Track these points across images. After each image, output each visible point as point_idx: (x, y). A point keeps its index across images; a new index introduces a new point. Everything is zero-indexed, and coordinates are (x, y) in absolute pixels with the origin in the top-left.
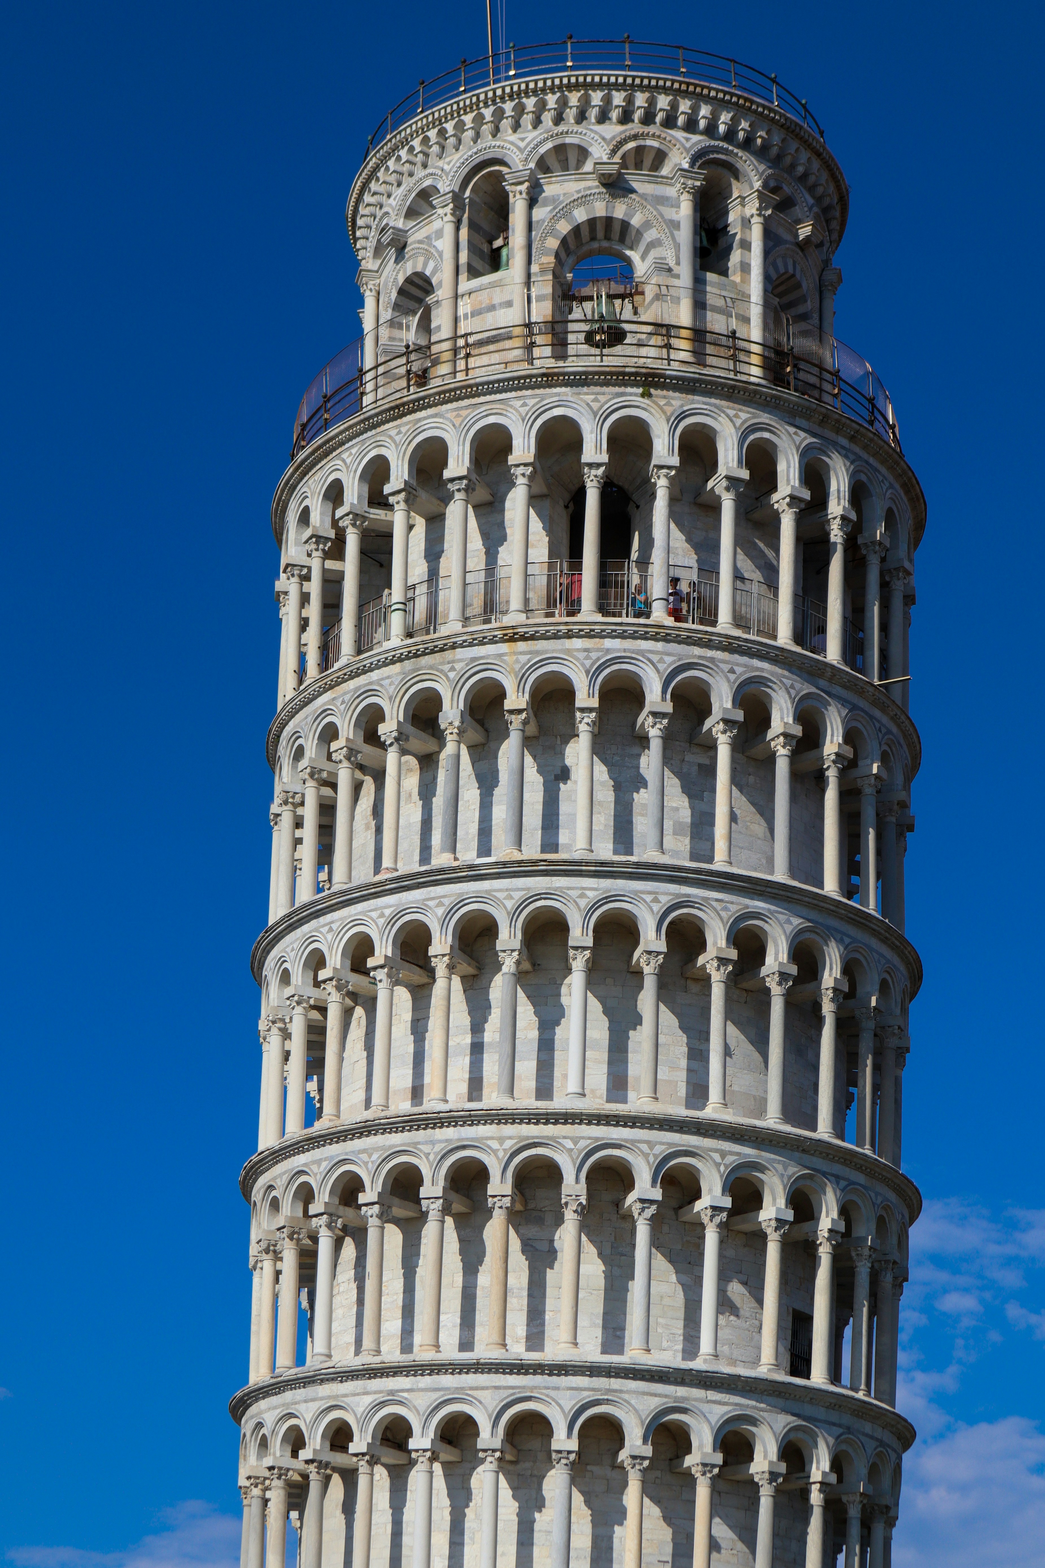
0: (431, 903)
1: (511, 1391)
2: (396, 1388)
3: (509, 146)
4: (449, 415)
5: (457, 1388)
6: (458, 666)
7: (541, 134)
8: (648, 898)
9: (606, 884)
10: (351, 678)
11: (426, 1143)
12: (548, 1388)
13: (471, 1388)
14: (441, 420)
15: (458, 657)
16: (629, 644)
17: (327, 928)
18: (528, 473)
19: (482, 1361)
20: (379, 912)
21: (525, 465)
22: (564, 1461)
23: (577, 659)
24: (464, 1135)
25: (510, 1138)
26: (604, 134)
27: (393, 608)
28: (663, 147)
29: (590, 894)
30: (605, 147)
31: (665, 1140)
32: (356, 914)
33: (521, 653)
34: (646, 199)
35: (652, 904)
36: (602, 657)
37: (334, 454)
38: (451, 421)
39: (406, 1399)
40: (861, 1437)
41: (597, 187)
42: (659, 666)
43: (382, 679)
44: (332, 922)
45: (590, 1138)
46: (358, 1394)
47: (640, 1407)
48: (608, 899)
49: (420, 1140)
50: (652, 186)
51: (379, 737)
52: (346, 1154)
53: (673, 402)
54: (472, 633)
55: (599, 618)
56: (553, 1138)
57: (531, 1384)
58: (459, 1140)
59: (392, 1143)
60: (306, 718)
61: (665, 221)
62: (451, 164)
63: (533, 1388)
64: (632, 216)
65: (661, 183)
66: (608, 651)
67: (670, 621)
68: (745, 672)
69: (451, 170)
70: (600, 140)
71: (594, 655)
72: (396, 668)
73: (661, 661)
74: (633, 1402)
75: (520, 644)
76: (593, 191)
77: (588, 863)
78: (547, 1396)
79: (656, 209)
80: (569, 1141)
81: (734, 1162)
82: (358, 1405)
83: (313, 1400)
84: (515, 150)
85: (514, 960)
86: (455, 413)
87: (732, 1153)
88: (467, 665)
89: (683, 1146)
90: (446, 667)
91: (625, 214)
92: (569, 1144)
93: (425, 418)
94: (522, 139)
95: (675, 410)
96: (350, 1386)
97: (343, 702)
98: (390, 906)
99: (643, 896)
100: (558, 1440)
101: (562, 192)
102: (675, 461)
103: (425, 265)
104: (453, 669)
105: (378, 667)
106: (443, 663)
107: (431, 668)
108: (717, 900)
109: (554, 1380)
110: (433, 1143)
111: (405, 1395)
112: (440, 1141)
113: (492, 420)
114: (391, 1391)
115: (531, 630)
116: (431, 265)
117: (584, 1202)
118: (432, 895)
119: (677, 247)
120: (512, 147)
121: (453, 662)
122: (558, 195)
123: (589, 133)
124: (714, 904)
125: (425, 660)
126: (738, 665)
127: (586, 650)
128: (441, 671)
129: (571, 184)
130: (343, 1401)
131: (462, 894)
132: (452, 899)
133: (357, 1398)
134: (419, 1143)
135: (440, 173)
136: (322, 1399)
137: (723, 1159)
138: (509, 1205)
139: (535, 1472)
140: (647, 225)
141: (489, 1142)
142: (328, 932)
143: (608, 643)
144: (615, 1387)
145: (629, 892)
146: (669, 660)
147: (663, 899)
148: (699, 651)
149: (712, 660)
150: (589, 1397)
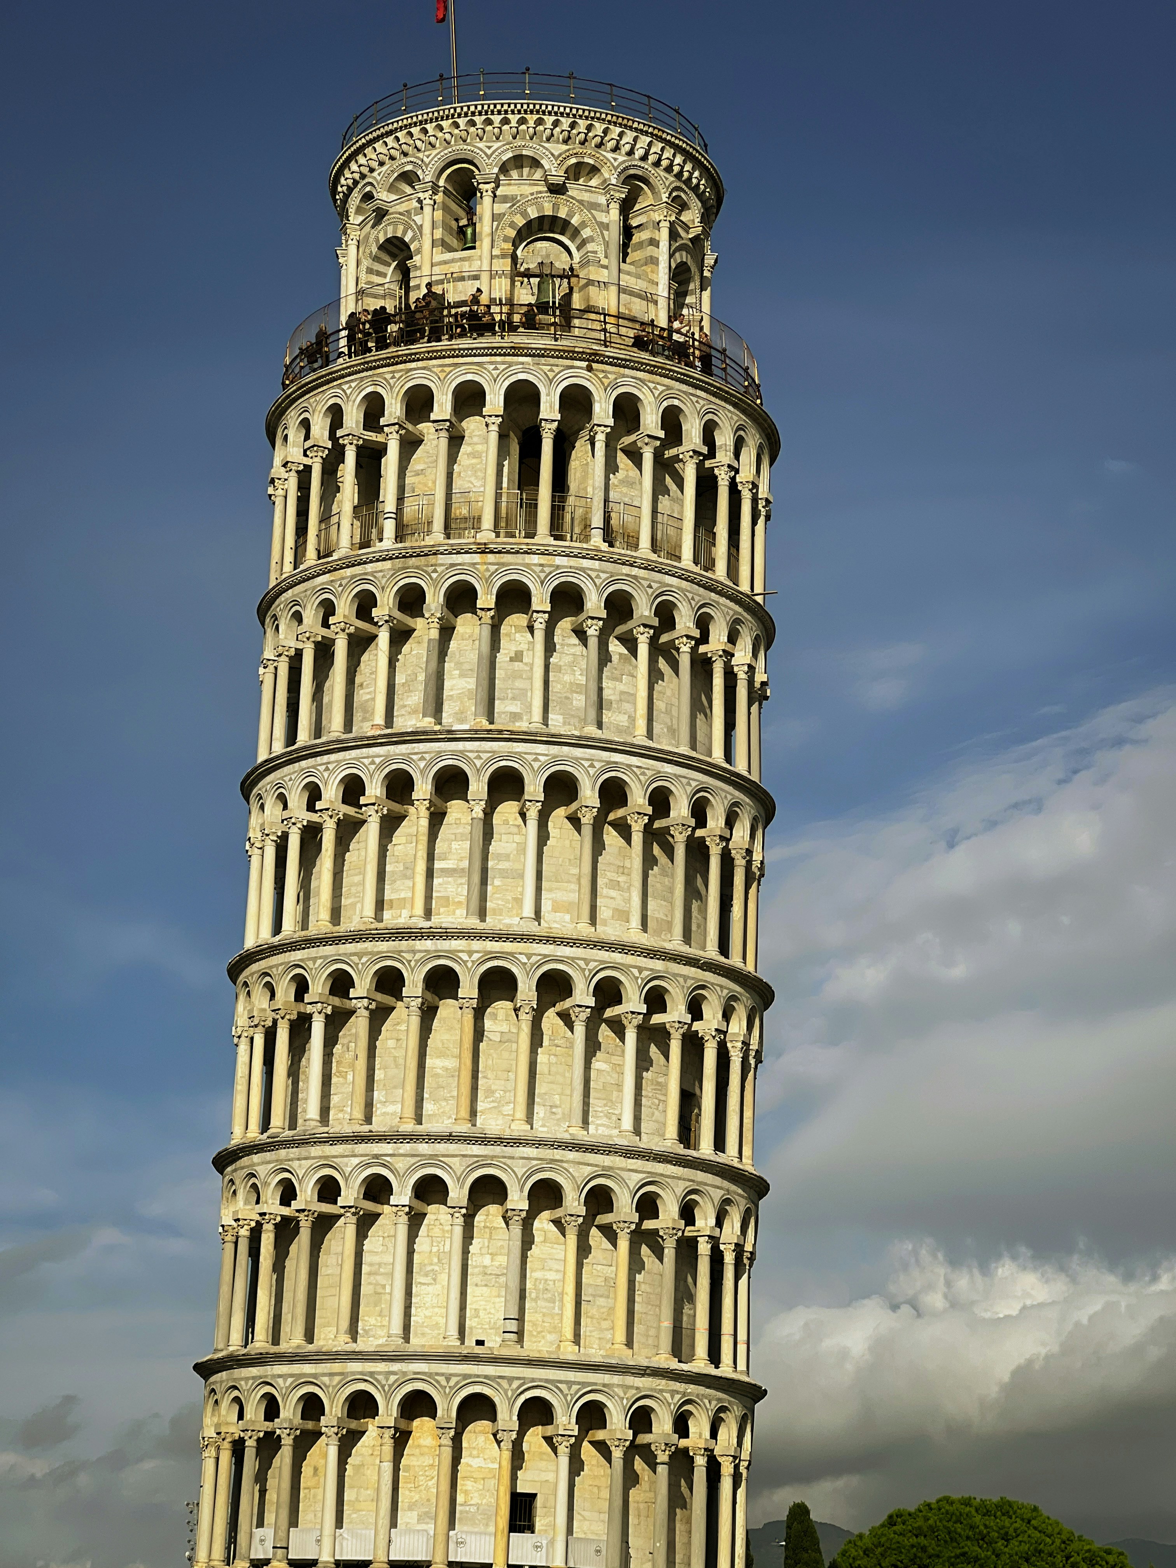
0: (415, 757)
1: (476, 1159)
2: (380, 1153)
3: (478, 151)
4: (435, 370)
5: (431, 1155)
6: (439, 569)
7: (504, 145)
8: (586, 764)
9: (554, 750)
10: (348, 567)
11: (408, 952)
12: (504, 1157)
13: (444, 1156)
14: (429, 373)
15: (440, 562)
16: (574, 562)
17: (324, 767)
18: (498, 422)
19: (454, 1134)
20: (370, 760)
21: (497, 416)
22: (517, 1218)
23: (535, 572)
24: (439, 948)
25: (477, 952)
26: (553, 151)
27: (386, 516)
28: (597, 165)
29: (542, 758)
30: (554, 161)
31: (597, 958)
32: (350, 759)
33: (490, 564)
34: (583, 205)
35: (589, 769)
36: (554, 571)
37: (335, 383)
38: (437, 375)
39: (388, 1162)
40: (737, 1197)
41: (546, 192)
42: (596, 580)
43: (376, 572)
44: (329, 763)
45: (540, 955)
46: (347, 1156)
47: (576, 1174)
48: (555, 762)
49: (403, 949)
50: (588, 194)
51: (373, 618)
52: (339, 955)
53: (609, 376)
54: (452, 545)
55: (551, 540)
56: (512, 954)
57: (491, 1154)
58: (436, 951)
59: (380, 949)
60: (306, 591)
61: (597, 222)
62: (430, 158)
63: (493, 1157)
64: (573, 217)
65: (595, 192)
66: (558, 567)
67: (604, 546)
68: (659, 587)
69: (430, 163)
70: (550, 156)
71: (547, 570)
72: (388, 564)
73: (598, 577)
74: (571, 1170)
75: (490, 555)
76: (543, 195)
77: (541, 735)
78: (504, 1164)
79: (592, 214)
80: (523, 956)
81: (648, 975)
82: (347, 1165)
83: (306, 1159)
84: (483, 155)
85: (482, 808)
86: (440, 369)
87: (647, 969)
88: (447, 569)
89: (611, 963)
90: (430, 569)
91: (567, 215)
92: (524, 959)
93: (415, 369)
94: (489, 148)
95: (610, 382)
96: (339, 1149)
97: (341, 585)
98: (381, 756)
99: (582, 762)
100: (512, 1200)
101: (519, 193)
102: (611, 422)
103: (405, 232)
104: (435, 571)
105: (371, 562)
106: (427, 566)
107: (417, 568)
108: (638, 767)
109: (509, 1150)
110: (414, 952)
111: (388, 1159)
112: (420, 951)
113: (469, 377)
114: (376, 1155)
115: (500, 547)
116: (409, 235)
117: (535, 1007)
118: (416, 750)
119: (607, 244)
120: (481, 153)
121: (436, 565)
122: (517, 195)
123: (541, 149)
124: (635, 769)
125: (413, 561)
126: (655, 581)
127: (541, 565)
128: (426, 572)
129: (526, 187)
130: (333, 1162)
131: (440, 752)
132: (433, 755)
133: (346, 1159)
134: (402, 951)
135: (420, 163)
136: (314, 1158)
137: (640, 974)
138: (475, 1006)
139: (488, 1224)
140: (584, 224)
141: (460, 954)
142: (325, 770)
143: (559, 561)
144: (558, 1157)
145: (572, 758)
146: (603, 576)
147: (598, 765)
148: (626, 570)
149: (635, 577)
150: (537, 1165)
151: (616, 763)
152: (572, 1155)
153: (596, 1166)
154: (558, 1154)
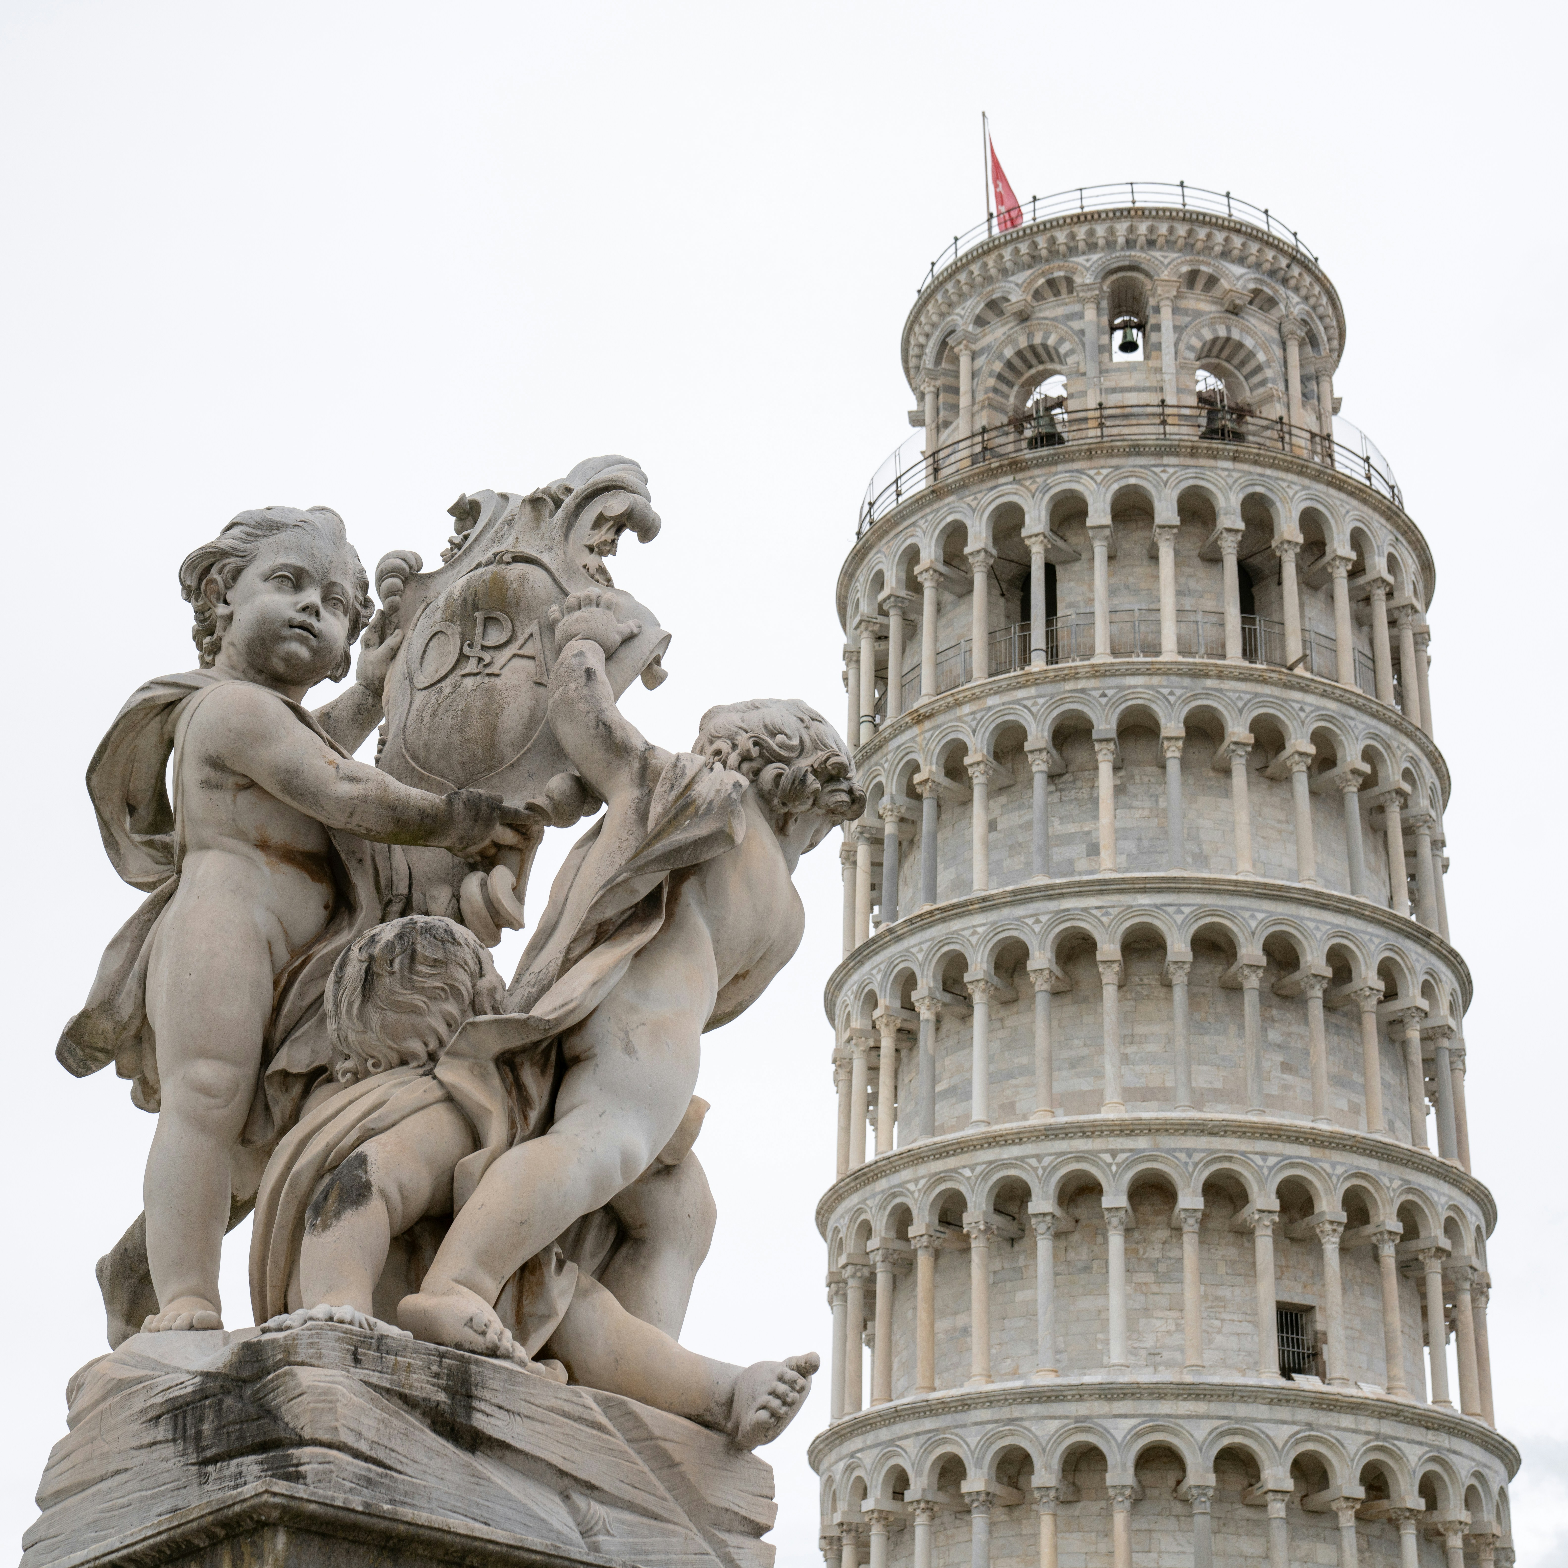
1: (928, 1436)
2: (855, 1449)
5: (890, 1441)
6: (890, 757)
8: (1031, 922)
9: (993, 916)
11: (871, 1198)
12: (956, 1427)
13: (900, 1439)
16: (1006, 698)
24: (892, 1183)
25: (923, 1177)
26: (1017, 281)
28: (1068, 274)
29: (980, 930)
31: (1052, 1151)
33: (926, 731)
35: (1034, 926)
36: (987, 715)
41: (1018, 325)
42: (1032, 708)
45: (984, 1163)
47: (1039, 1433)
48: (995, 930)
49: (867, 1196)
50: (1062, 308)
53: (1038, 480)
54: (893, 726)
55: (986, 680)
56: (954, 1170)
57: (942, 1425)
58: (890, 1189)
63: (944, 1430)
65: (1069, 303)
66: (989, 709)
67: (1044, 667)
68: (1117, 693)
71: (978, 716)
73: (1035, 704)
74: (1033, 1429)
75: (927, 723)
77: (972, 903)
78: (957, 1435)
80: (967, 1169)
87: (1123, 1151)
88: (896, 753)
90: (883, 760)
91: (1043, 338)
92: (967, 1173)
95: (1039, 486)
99: (1026, 921)
100: (970, 1481)
108: (1097, 908)
109: (962, 1417)
110: (874, 1196)
112: (879, 1193)
114: (852, 1453)
118: (875, 964)
121: (887, 754)
122: (992, 343)
124: (1094, 912)
126: (1109, 688)
127: (973, 713)
128: (881, 765)
134: (866, 1199)
138: (931, 1243)
140: (1061, 341)
141: (908, 1185)
143: (991, 701)
144: (1016, 1414)
145: (1014, 919)
146: (1041, 701)
147: (1044, 919)
148: (1069, 686)
149: (1083, 691)
150: (992, 1430)
151: (1067, 910)
152: (1033, 1410)
153: (1066, 1417)
154: (1016, 1411)
